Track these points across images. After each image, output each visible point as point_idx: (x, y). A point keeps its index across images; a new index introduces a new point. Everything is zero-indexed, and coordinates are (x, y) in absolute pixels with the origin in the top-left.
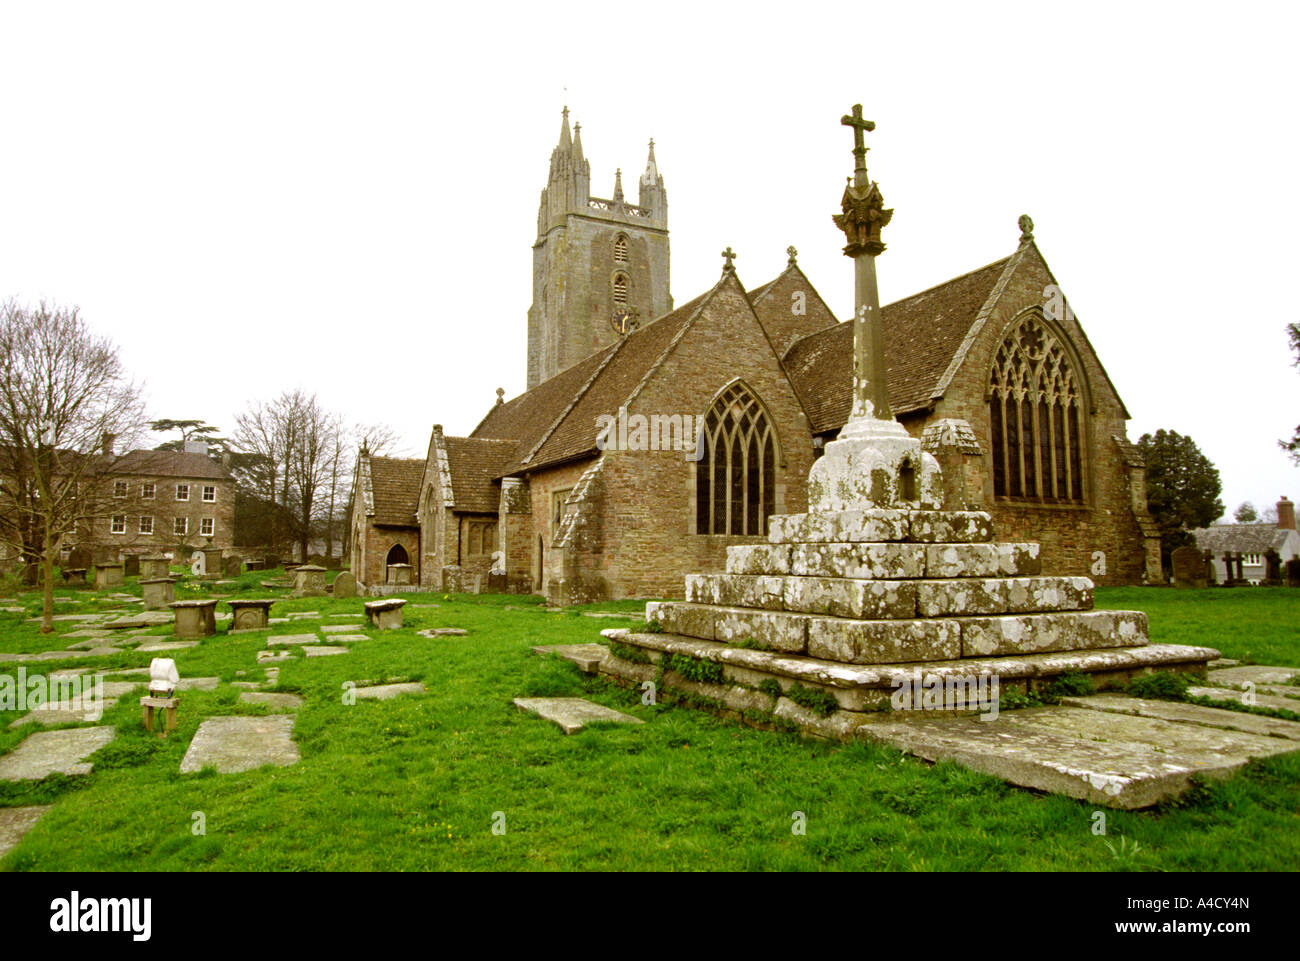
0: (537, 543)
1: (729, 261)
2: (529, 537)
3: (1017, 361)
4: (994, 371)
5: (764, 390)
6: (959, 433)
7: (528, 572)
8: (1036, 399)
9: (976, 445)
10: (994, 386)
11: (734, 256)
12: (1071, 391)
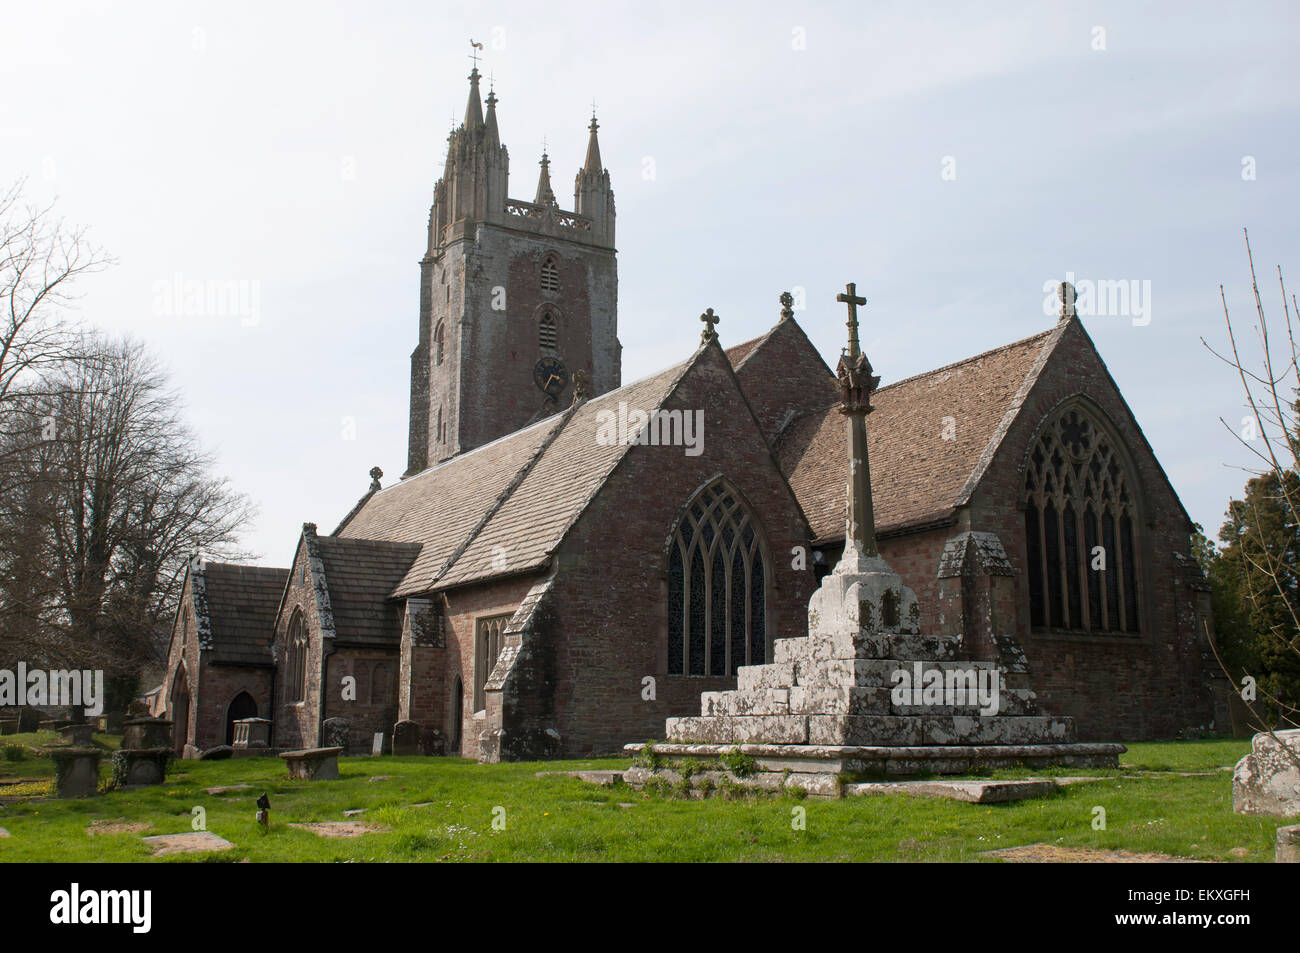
0: (453, 687)
1: (711, 327)
2: (442, 679)
3: (1057, 461)
4: (1029, 474)
5: (751, 491)
6: (986, 549)
7: (440, 728)
8: (1080, 507)
9: (1007, 564)
10: (1029, 493)
11: (717, 320)
12: (1124, 497)
